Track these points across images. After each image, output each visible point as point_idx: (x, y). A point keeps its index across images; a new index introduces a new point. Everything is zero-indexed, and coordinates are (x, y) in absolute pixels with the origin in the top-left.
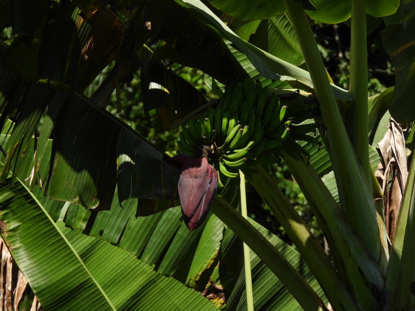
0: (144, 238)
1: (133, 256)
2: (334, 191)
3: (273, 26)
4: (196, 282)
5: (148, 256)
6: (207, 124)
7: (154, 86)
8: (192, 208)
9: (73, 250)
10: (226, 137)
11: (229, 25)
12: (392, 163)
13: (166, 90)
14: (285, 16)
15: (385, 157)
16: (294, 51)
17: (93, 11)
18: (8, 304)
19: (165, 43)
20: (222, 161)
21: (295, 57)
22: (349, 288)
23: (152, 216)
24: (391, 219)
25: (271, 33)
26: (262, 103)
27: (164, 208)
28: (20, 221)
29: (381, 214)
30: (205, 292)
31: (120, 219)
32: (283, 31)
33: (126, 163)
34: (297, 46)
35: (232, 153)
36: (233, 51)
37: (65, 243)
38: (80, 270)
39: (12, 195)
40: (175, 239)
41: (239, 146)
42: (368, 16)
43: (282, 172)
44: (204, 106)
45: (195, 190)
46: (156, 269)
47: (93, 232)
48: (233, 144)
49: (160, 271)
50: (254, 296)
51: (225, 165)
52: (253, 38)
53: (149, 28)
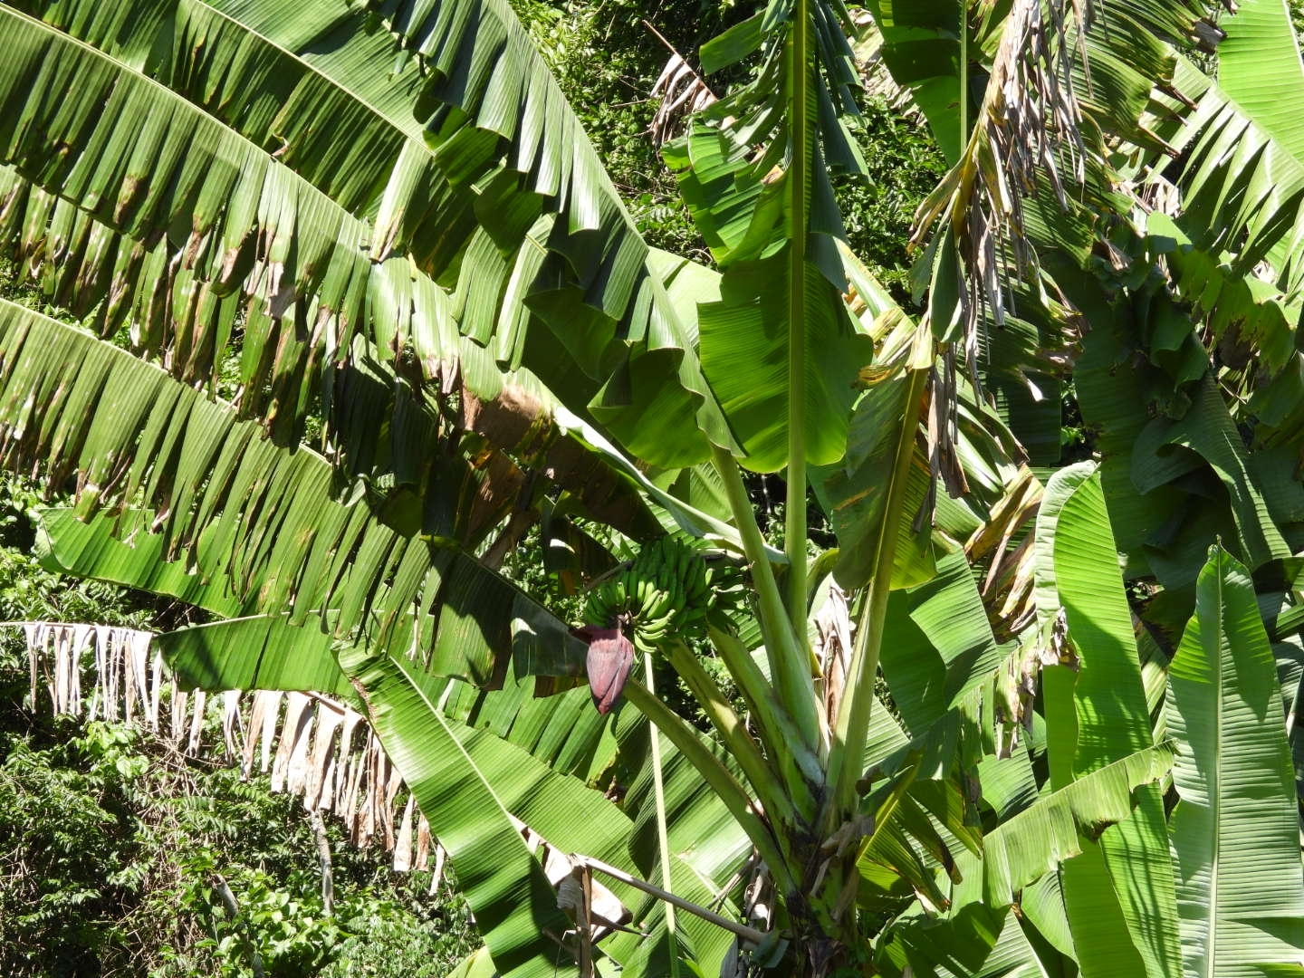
0: (536, 732)
1: (523, 753)
2: (766, 670)
3: (696, 475)
4: (597, 782)
5: (542, 752)
6: (621, 589)
7: (555, 543)
8: (604, 688)
9: (454, 738)
10: (642, 605)
11: (644, 474)
12: (833, 637)
13: (570, 549)
14: (710, 464)
15: (825, 632)
16: (720, 505)
17: (485, 455)
18: (380, 801)
19: (569, 494)
20: (637, 633)
21: (722, 511)
22: (783, 784)
23: (551, 697)
24: (831, 704)
25: (693, 484)
26: (684, 566)
27: (566, 687)
28: (392, 704)
29: (820, 697)
30: (608, 793)
31: (509, 709)
32: (708, 481)
33: (522, 634)
34: (724, 499)
35: (649, 623)
36: (649, 503)
37: (445, 730)
38: (463, 762)
39: (382, 674)
40: (574, 731)
41: (658, 616)
42: (807, 463)
43: (700, 647)
44: (616, 569)
45: (607, 667)
46: (552, 766)
47: (478, 723)
48: (650, 613)
49: (557, 768)
50: (665, 798)
51: (641, 638)
52: (672, 490)
53: (551, 477)
